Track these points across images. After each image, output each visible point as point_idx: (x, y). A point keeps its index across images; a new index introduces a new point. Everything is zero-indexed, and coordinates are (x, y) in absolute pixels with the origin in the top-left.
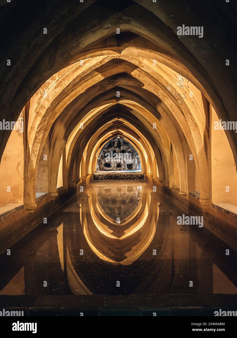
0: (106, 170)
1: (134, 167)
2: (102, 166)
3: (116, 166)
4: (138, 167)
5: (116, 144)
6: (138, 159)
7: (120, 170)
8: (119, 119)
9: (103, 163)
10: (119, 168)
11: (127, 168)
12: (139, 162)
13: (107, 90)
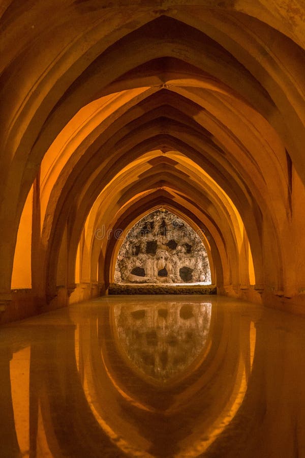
0: (136, 282)
1: (195, 275)
2: (128, 273)
3: (156, 273)
4: (203, 277)
5: (157, 228)
6: (204, 259)
7: (166, 281)
8: (164, 152)
9: (130, 266)
10: (163, 279)
11: (179, 278)
12: (205, 266)
13: (137, 28)
